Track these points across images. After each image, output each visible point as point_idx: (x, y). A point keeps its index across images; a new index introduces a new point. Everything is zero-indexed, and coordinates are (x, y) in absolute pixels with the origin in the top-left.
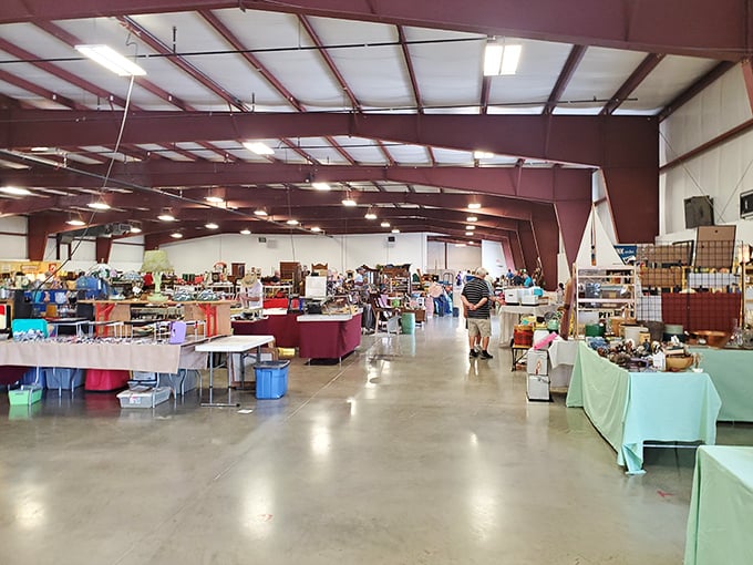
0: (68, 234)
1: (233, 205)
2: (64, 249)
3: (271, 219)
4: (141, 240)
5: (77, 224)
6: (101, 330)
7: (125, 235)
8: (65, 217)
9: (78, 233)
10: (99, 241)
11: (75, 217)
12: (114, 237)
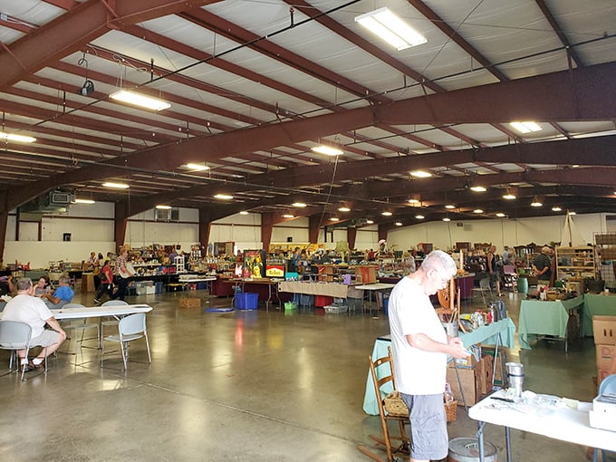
0: (331, 226)
1: (425, 204)
2: (329, 235)
3: (458, 211)
4: (376, 227)
5: (335, 220)
6: (320, 278)
7: (364, 226)
8: (328, 216)
9: (336, 225)
10: (348, 230)
11: (334, 216)
12: (357, 227)
